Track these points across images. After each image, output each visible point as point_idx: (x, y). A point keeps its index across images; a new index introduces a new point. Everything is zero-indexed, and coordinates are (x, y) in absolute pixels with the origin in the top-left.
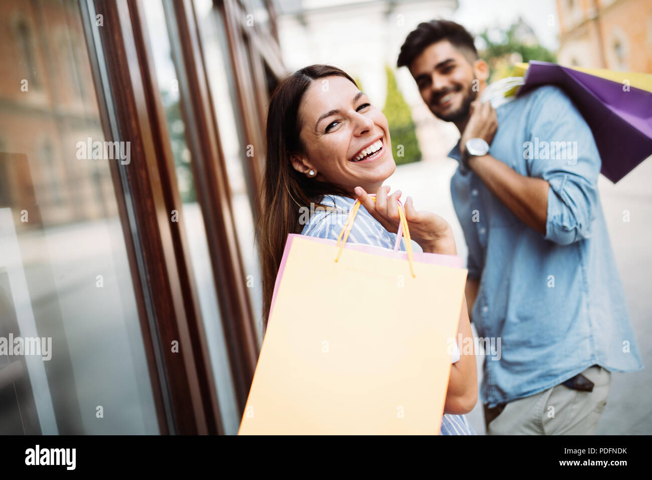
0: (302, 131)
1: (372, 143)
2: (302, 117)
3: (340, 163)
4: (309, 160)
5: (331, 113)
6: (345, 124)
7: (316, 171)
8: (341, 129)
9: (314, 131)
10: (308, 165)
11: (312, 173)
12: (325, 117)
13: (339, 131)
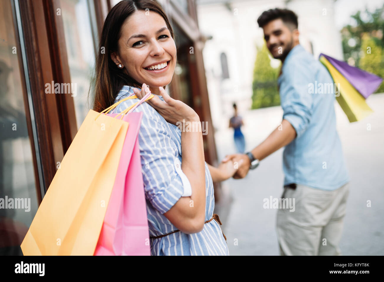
0: (120, 39)
1: (160, 63)
2: (122, 30)
3: (136, 68)
4: (120, 58)
5: (140, 36)
6: (147, 45)
7: (123, 66)
8: (143, 48)
9: (126, 42)
10: (119, 60)
11: (120, 66)
12: (135, 37)
13: (141, 49)
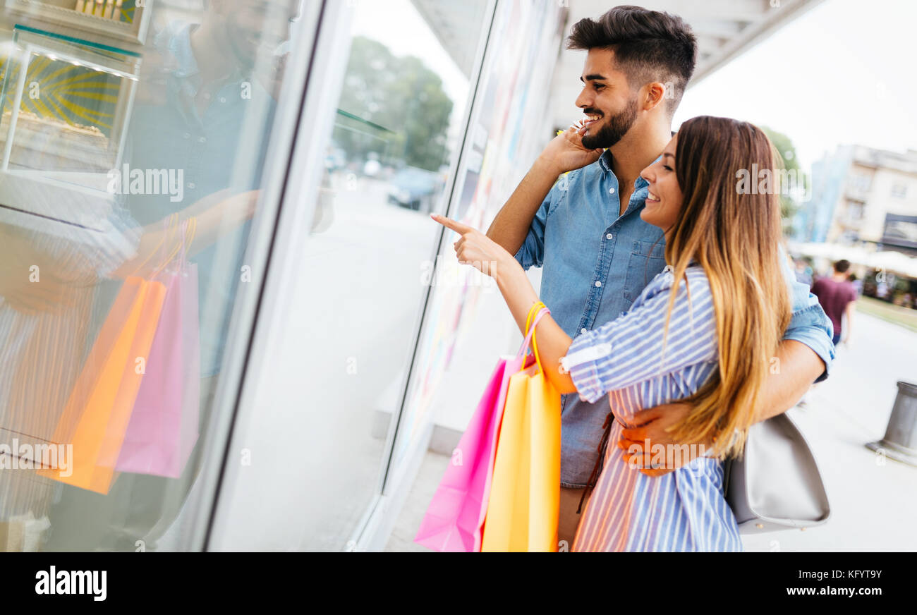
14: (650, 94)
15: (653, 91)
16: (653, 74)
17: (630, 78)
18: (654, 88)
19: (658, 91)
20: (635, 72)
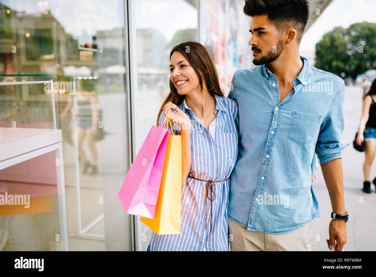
14: (288, 35)
15: (290, 34)
16: (289, 24)
17: (277, 27)
18: (290, 32)
19: (292, 34)
20: (280, 24)
